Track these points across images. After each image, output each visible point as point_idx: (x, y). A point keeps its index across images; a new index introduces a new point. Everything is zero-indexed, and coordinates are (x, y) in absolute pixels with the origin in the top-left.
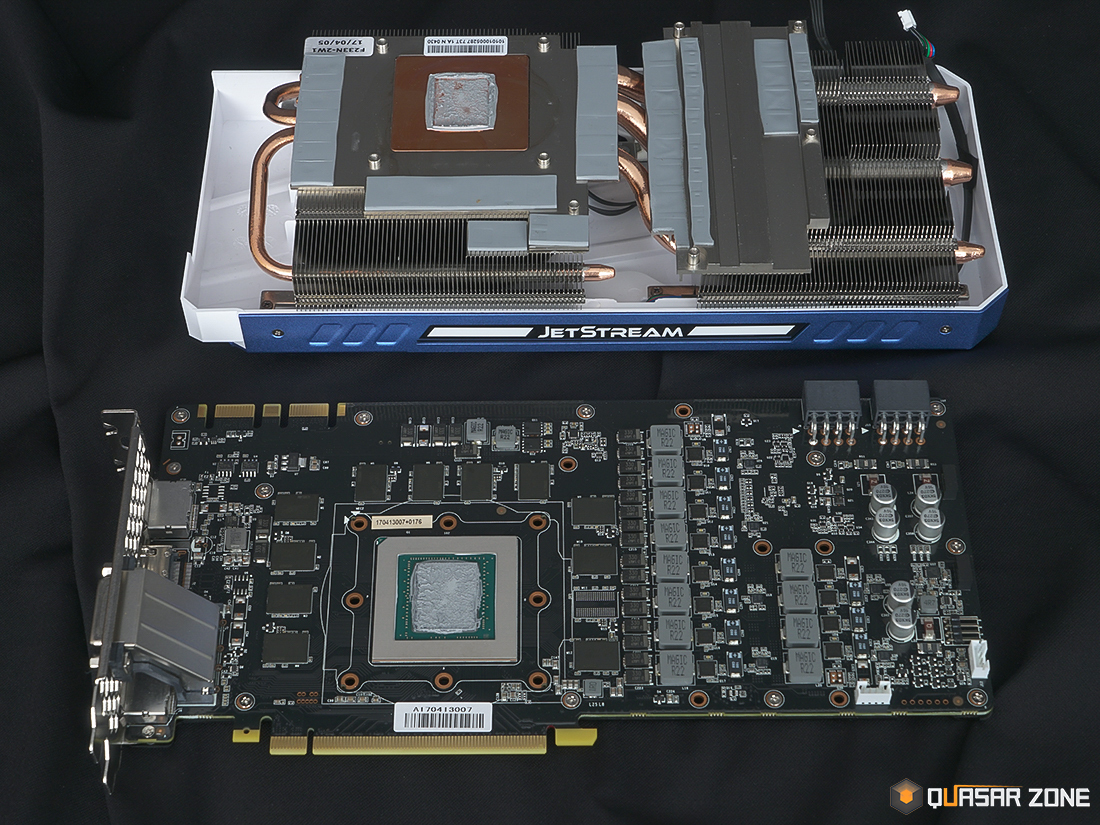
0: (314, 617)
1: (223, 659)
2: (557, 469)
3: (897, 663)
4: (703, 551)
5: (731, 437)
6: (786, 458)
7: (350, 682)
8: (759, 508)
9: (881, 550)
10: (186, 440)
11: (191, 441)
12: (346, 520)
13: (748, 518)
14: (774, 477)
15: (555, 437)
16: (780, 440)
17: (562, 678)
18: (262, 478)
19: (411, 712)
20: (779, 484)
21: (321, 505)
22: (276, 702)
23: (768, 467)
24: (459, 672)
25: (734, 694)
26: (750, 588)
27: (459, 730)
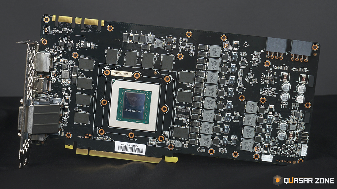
0: (91, 106)
1: (62, 119)
2: (176, 58)
3: (278, 147)
4: (221, 97)
5: (239, 51)
6: (257, 62)
7: (102, 132)
8: (244, 82)
9: (282, 103)
10: (49, 30)
11: (50, 31)
12: (103, 70)
13: (239, 86)
14: (251, 70)
15: (176, 44)
16: (256, 54)
17: (169, 139)
18: (74, 49)
19: (120, 145)
20: (252, 73)
21: (94, 63)
22: (78, 136)
23: (250, 65)
24: (137, 132)
25: (223, 151)
26: (235, 113)
27: (135, 153)
